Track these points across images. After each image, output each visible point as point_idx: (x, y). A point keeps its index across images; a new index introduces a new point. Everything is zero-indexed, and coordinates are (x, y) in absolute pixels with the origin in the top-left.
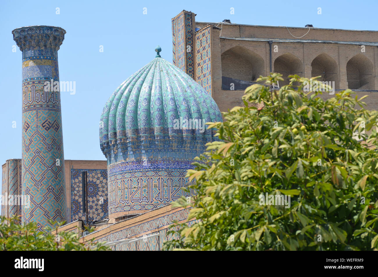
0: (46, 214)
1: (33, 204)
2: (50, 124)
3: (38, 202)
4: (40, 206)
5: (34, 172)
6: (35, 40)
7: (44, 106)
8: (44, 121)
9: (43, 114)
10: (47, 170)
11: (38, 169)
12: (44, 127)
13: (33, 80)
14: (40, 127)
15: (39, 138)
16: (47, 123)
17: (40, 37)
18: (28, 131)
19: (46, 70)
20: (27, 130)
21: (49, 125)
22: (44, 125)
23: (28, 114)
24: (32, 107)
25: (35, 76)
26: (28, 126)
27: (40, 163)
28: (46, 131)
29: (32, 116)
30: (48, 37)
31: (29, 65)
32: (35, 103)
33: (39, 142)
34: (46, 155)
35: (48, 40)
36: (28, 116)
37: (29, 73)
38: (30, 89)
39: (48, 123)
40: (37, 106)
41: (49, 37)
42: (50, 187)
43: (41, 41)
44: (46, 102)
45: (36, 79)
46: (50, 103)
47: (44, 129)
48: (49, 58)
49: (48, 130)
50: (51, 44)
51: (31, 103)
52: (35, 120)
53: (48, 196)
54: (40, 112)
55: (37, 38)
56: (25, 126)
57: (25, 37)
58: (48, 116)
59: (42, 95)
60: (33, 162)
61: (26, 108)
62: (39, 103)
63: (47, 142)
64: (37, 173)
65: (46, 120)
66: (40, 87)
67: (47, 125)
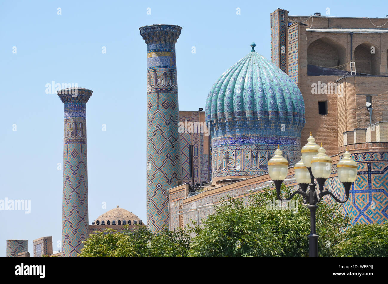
0: (165, 176)
1: (155, 168)
2: (169, 104)
3: (159, 166)
4: (160, 169)
5: (155, 143)
6: (156, 36)
7: (163, 89)
8: (164, 102)
9: (163, 96)
10: (166, 141)
11: (159, 140)
12: (163, 106)
13: (155, 69)
14: (160, 106)
15: (159, 115)
16: (166, 104)
17: (161, 33)
18: (151, 109)
19: (166, 60)
20: (150, 108)
21: (167, 104)
22: (163, 105)
23: (152, 95)
24: (154, 90)
25: (157, 65)
26: (151, 106)
27: (160, 136)
28: (165, 110)
29: (154, 97)
31: (152, 56)
32: (157, 87)
33: (159, 119)
34: (165, 129)
35: (167, 36)
36: (151, 97)
37: (152, 62)
38: (153, 76)
39: (167, 103)
40: (158, 90)
41: (168, 33)
42: (168, 155)
43: (161, 37)
44: (165, 87)
45: (157, 67)
46: (168, 87)
47: (163, 108)
48: (168, 50)
49: (167, 108)
50: (169, 39)
51: (153, 87)
52: (157, 101)
53: (166, 162)
54: (160, 95)
55: (158, 34)
56: (149, 105)
57: (149, 33)
58: (167, 97)
59: (162, 81)
60: (155, 135)
61: (149, 91)
62: (160, 87)
63: (166, 119)
64: (158, 143)
65: (165, 101)
66: (160, 74)
67: (166, 105)
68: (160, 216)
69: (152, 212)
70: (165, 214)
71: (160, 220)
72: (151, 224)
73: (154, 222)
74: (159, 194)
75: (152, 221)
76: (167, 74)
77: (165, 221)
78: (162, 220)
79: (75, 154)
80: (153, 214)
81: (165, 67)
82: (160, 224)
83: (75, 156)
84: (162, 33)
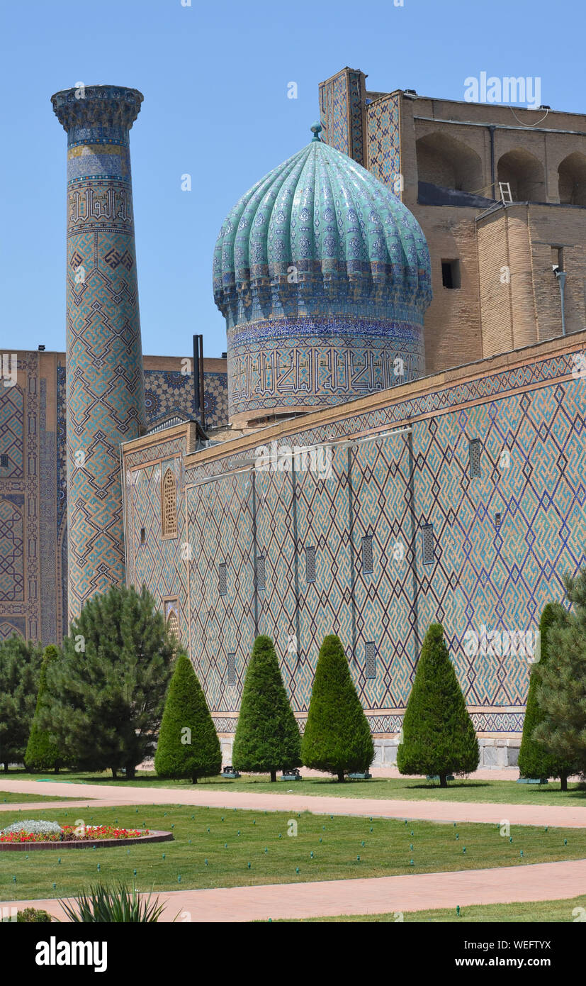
0: (113, 414)
1: (89, 396)
2: (119, 256)
3: (99, 392)
4: (102, 399)
5: (90, 341)
6: (93, 110)
7: (108, 225)
8: (109, 252)
9: (107, 239)
10: (114, 337)
11: (98, 335)
12: (107, 261)
13: (89, 180)
14: (100, 262)
15: (99, 280)
16: (113, 256)
17: (103, 105)
19: (112, 163)
21: (116, 258)
22: (107, 258)
23: (80, 239)
24: (88, 226)
25: (93, 173)
26: (80, 260)
27: (100, 325)
28: (111, 269)
29: (86, 242)
30: (115, 106)
31: (82, 155)
32: (93, 220)
33: (100, 289)
34: (112, 310)
35: (117, 111)
36: (79, 243)
37: (82, 167)
38: (84, 196)
39: (115, 255)
40: (96, 226)
41: (117, 105)
42: (120, 368)
43: (103, 112)
44: (111, 220)
45: (94, 177)
47: (108, 265)
48: (116, 142)
49: (115, 267)
50: (120, 118)
51: (84, 219)
52: (93, 250)
53: (116, 384)
54: (101, 236)
55: (97, 106)
56: (74, 259)
58: (116, 242)
59: (105, 207)
60: (89, 325)
61: (75, 228)
62: (100, 220)
63: (113, 289)
64: (97, 342)
65: (111, 250)
66: (101, 191)
67: (113, 259)
68: (102, 502)
69: (85, 494)
70: (113, 498)
71: (104, 511)
72: (80, 520)
73: (88, 515)
74: (100, 455)
75: (83, 513)
76: (115, 192)
77: (113, 515)
78: (107, 512)
80: (87, 499)
81: (111, 177)
82: (102, 522)
84: (105, 104)
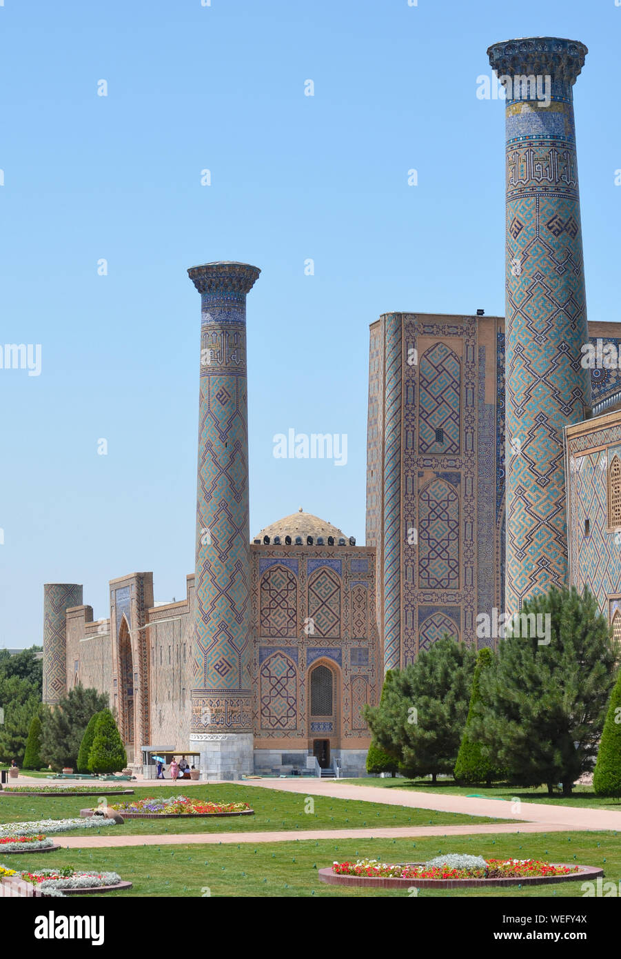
0: (556, 395)
1: (531, 375)
2: (563, 223)
3: (541, 371)
4: (544, 379)
5: (532, 317)
6: (533, 64)
7: (550, 189)
8: (551, 218)
9: (549, 205)
10: (558, 311)
11: (540, 309)
12: (550, 228)
13: (529, 140)
14: (542, 229)
15: (541, 249)
16: (556, 222)
17: (543, 58)
18: (521, 236)
19: (554, 122)
20: (517, 234)
21: (559, 225)
22: (550, 225)
23: (520, 203)
24: (528, 190)
25: (533, 132)
26: (520, 227)
27: (543, 298)
28: (554, 236)
29: (527, 208)
30: (557, 60)
31: (522, 112)
32: (534, 183)
33: (542, 258)
34: (555, 282)
35: (558, 65)
36: (520, 208)
37: (522, 126)
38: (523, 157)
39: (558, 221)
40: (537, 189)
41: (560, 59)
42: (563, 344)
43: (544, 66)
44: (554, 183)
45: (534, 137)
46: (561, 184)
47: (550, 232)
48: (558, 98)
49: (558, 234)
50: (562, 72)
51: (525, 183)
52: (534, 216)
53: (559, 362)
54: (542, 201)
55: (537, 60)
56: (513, 226)
57: (514, 59)
58: (559, 207)
59: (548, 169)
60: (530, 296)
61: (515, 193)
62: (542, 183)
63: (556, 258)
64: (538, 316)
65: (554, 216)
66: (543, 152)
67: (557, 226)
68: (544, 490)
69: (525, 481)
70: (555, 486)
71: (545, 500)
72: (520, 509)
73: (528, 505)
74: (542, 439)
75: (523, 502)
76: (558, 154)
77: (555, 504)
78: (548, 501)
79: (225, 397)
80: (528, 487)
81: (553, 137)
82: (543, 512)
83: (226, 402)
84: (546, 57)
